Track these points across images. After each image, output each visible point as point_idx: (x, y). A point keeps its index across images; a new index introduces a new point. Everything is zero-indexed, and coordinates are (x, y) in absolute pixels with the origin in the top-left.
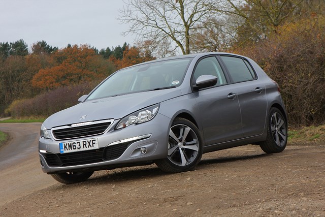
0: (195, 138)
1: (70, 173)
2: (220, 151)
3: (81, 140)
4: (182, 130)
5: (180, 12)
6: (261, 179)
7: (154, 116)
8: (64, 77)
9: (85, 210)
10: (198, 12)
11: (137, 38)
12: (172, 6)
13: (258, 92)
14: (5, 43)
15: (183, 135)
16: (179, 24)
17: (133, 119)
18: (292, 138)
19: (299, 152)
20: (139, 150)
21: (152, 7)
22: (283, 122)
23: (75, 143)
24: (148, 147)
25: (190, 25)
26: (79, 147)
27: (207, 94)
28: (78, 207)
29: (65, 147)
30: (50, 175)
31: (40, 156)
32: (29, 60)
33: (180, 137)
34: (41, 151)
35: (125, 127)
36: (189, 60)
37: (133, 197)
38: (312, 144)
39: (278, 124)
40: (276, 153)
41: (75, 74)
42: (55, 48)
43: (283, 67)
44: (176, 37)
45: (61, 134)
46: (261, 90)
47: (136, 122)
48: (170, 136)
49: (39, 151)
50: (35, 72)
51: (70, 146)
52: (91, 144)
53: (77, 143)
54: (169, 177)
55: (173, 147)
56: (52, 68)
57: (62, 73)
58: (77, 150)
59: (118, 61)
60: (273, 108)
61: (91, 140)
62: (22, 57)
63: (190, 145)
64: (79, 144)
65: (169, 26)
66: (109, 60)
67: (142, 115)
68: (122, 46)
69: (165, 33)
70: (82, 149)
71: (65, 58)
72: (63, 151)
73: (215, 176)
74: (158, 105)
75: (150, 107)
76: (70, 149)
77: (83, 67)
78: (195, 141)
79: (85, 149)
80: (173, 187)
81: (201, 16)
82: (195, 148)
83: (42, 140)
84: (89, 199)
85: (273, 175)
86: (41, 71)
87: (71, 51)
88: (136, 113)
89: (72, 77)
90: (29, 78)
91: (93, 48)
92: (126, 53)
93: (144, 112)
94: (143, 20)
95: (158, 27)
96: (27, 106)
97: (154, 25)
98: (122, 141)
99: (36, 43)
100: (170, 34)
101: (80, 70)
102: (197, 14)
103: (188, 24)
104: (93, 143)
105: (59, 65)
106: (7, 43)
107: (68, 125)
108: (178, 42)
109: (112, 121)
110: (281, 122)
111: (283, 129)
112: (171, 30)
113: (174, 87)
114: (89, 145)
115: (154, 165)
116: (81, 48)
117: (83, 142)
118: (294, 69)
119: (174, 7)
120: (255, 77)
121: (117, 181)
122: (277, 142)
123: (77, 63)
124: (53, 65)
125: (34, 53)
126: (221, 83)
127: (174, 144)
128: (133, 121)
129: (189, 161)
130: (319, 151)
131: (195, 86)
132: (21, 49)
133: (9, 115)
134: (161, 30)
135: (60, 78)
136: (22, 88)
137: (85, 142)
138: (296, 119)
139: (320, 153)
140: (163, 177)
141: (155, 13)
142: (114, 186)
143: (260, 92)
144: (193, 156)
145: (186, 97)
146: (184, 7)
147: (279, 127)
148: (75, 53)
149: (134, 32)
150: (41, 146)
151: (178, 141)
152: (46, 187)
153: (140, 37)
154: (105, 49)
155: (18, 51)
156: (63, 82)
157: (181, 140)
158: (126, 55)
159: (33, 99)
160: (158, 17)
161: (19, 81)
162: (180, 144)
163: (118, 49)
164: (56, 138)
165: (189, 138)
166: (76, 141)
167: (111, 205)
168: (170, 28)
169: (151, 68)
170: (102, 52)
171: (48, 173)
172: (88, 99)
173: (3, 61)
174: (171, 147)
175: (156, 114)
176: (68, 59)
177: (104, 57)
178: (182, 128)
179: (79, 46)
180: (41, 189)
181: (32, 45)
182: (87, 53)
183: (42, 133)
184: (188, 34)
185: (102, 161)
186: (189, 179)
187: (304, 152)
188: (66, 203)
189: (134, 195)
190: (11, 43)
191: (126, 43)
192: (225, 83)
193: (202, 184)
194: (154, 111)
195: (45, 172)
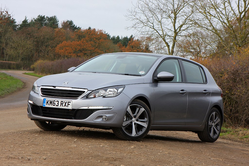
0: (147, 118)
1: (49, 123)
2: (171, 131)
3: (60, 100)
4: (138, 109)
5: (173, 21)
6: (185, 159)
7: (118, 94)
8: (81, 51)
9: (45, 152)
10: (186, 24)
11: (137, 33)
12: (168, 15)
13: (205, 93)
14: (43, 16)
15: (138, 113)
16: (170, 30)
17: (102, 92)
18: (228, 134)
19: (226, 145)
20: (101, 117)
21: (153, 13)
22: (219, 120)
23: (55, 101)
24: (108, 116)
25: (178, 32)
26: (57, 105)
27: (164, 87)
28: (42, 149)
29: (47, 102)
30: (33, 121)
31: (28, 105)
32: (57, 32)
33: (135, 114)
34: (30, 101)
35: (95, 97)
36: (157, 58)
37: (85, 151)
38: (241, 142)
39: (215, 121)
40: (209, 142)
41: (89, 50)
42: (79, 27)
43: (236, 80)
44: (166, 39)
45: (46, 92)
46: (207, 93)
47: (104, 95)
48: (127, 112)
49: (28, 101)
50: (60, 42)
51: (51, 103)
52: (67, 104)
53: (57, 101)
54: (119, 142)
55: (128, 120)
56: (73, 42)
57: (79, 48)
58: (55, 107)
59: (124, 48)
60: (214, 108)
61: (68, 101)
62: (52, 29)
63: (141, 121)
64: (58, 102)
65: (162, 30)
66: (116, 45)
67: (110, 91)
68: (129, 37)
69: (158, 34)
70: (59, 107)
71: (84, 37)
72: (45, 105)
73: (152, 149)
74: (124, 86)
75: (117, 87)
76: (51, 105)
77: (96, 46)
78: (146, 119)
79: (62, 107)
80: (118, 151)
81: (188, 27)
82: (145, 125)
83: (32, 93)
84: (53, 146)
85: (195, 159)
86: (64, 43)
87: (90, 32)
88: (105, 89)
89: (86, 52)
90: (54, 45)
91: (107, 34)
92: (130, 43)
93: (111, 90)
94: (144, 21)
95: (154, 29)
96: (47, 66)
97: (151, 27)
98: (90, 108)
99: (66, 21)
100: (162, 36)
101: (93, 48)
102: (186, 26)
103: (177, 32)
104: (68, 104)
105: (78, 41)
106: (44, 16)
107: (53, 87)
108: (167, 43)
109: (86, 91)
110: (218, 120)
111: (218, 125)
112: (163, 33)
113: (140, 76)
114: (65, 105)
115: (111, 131)
116: (97, 32)
117: (61, 102)
118: (244, 82)
119: (169, 17)
120: (206, 82)
121: (81, 137)
122: (211, 134)
123: (92, 42)
124: (74, 40)
125: (62, 28)
126: (178, 81)
127: (130, 118)
128: (102, 94)
129: (138, 133)
130: (240, 148)
131: (156, 78)
132: (54, 23)
133: (33, 70)
134: (156, 31)
135: (77, 50)
136: (48, 52)
137: (63, 102)
138: (238, 120)
139: (241, 150)
140: (115, 141)
141: (154, 18)
142: (76, 140)
143: (206, 93)
144: (142, 131)
145: (148, 85)
146: (177, 18)
147: (216, 123)
148: (92, 35)
149: (135, 29)
150: (30, 98)
151: (133, 117)
152: (29, 129)
153: (139, 33)
154: (116, 37)
155: (51, 24)
156: (79, 55)
157: (135, 117)
158: (130, 44)
159: (53, 62)
160: (156, 22)
161: (46, 46)
162: (134, 119)
163: (126, 39)
164: (43, 94)
165: (142, 116)
166: (56, 99)
167: (66, 153)
168: (163, 32)
169: (127, 57)
170: (113, 39)
171: (32, 119)
172: (75, 70)
173: (39, 29)
174: (126, 120)
175: (120, 93)
176: (86, 38)
177: (114, 42)
178: (138, 107)
179: (97, 30)
180: (24, 130)
181: (63, 22)
182: (101, 36)
183: (33, 88)
184: (175, 39)
185: (72, 119)
186: (132, 147)
187: (229, 146)
188: (34, 144)
189: (87, 150)
190: (47, 17)
191: (132, 36)
192: (181, 81)
193: (140, 153)
194: (120, 90)
195: (29, 118)
